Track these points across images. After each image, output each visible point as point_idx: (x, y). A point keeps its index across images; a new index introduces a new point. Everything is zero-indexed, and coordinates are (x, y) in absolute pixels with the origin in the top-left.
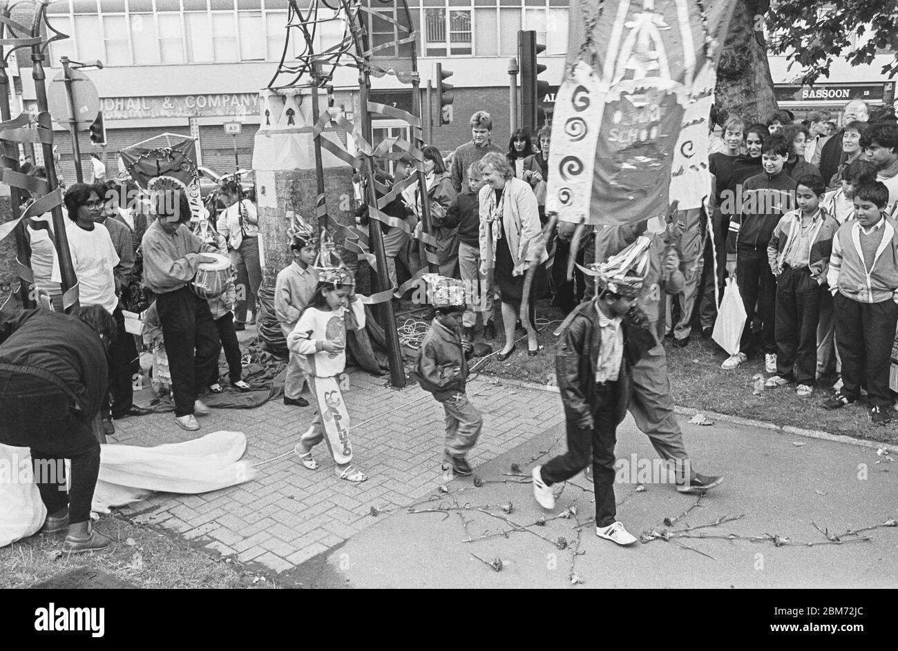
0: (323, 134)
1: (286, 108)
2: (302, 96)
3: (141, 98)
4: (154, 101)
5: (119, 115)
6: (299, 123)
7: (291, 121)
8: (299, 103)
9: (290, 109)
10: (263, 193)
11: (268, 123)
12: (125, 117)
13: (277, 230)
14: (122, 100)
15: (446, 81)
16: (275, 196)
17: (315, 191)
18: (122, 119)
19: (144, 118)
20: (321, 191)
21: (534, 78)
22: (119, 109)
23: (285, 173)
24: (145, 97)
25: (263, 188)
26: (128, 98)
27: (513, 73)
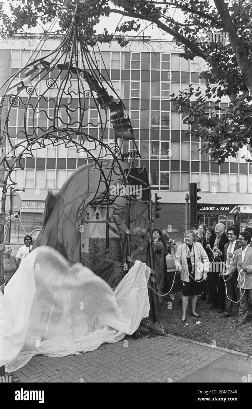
0: (110, 224)
1: (96, 213)
2: (102, 208)
3: (36, 201)
4: (41, 202)
5: (26, 207)
6: (100, 219)
7: (97, 218)
8: (101, 210)
9: (97, 213)
10: (83, 246)
11: (88, 218)
12: (29, 208)
13: (88, 263)
14: (29, 202)
15: (159, 201)
16: (88, 248)
17: (105, 247)
18: (28, 209)
19: (36, 209)
20: (107, 247)
21: (196, 202)
22: (27, 205)
23: (93, 239)
24: (38, 201)
25: (83, 244)
26: (31, 201)
27: (187, 200)
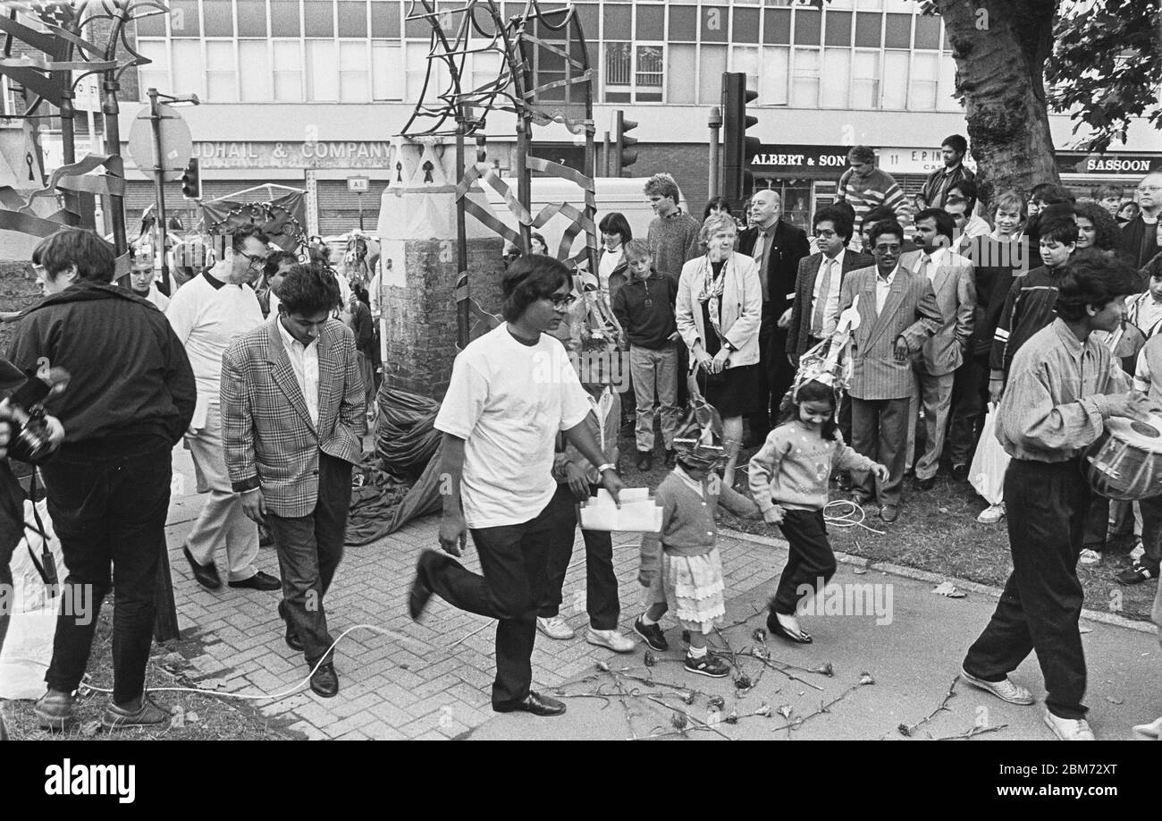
0: (468, 195)
1: (423, 161)
2: (444, 146)
3: (247, 143)
4: (263, 147)
5: (219, 163)
6: (439, 180)
7: (428, 178)
8: (439, 154)
9: (428, 162)
11: (399, 179)
12: (227, 165)
13: (405, 316)
14: (224, 145)
15: (629, 134)
16: (404, 272)
17: (456, 268)
18: (223, 168)
19: (249, 168)
20: (462, 268)
21: (741, 133)
22: (220, 156)
23: (418, 243)
24: (253, 143)
25: (390, 261)
26: (231, 143)
27: (715, 126)
